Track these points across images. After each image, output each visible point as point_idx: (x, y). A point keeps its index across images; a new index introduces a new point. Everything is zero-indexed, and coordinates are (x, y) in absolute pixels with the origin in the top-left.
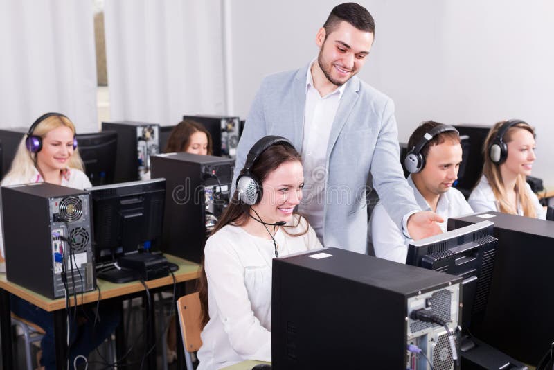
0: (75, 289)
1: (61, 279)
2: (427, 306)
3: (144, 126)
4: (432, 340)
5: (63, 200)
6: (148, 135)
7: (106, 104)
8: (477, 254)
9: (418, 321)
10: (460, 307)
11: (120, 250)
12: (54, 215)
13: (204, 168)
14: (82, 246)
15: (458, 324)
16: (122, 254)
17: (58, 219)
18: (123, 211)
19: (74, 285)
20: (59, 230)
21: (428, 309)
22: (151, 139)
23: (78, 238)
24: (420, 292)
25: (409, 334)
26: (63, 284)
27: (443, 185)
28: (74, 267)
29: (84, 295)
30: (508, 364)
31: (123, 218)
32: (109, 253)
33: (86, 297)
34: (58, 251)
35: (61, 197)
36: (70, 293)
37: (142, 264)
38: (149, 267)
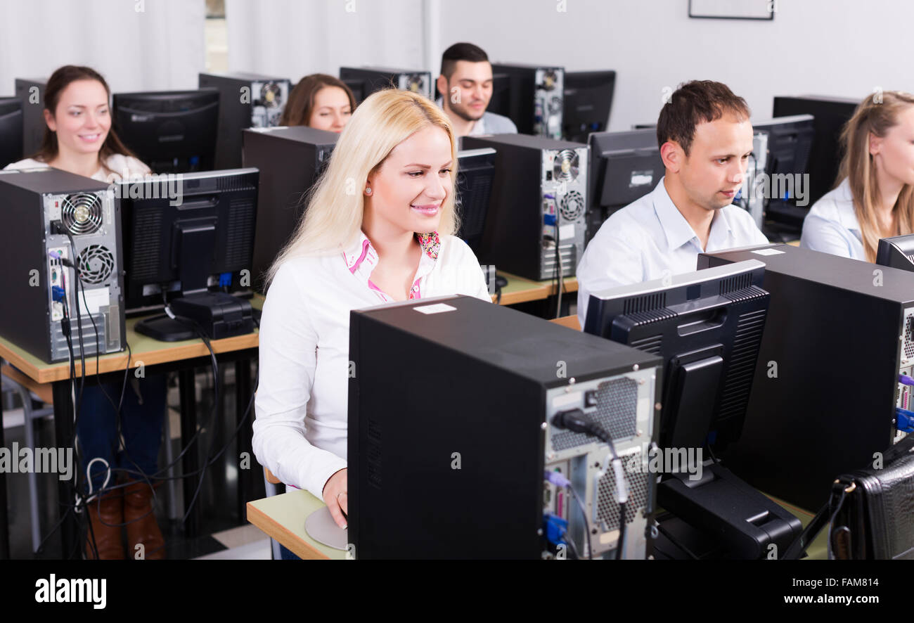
0: (82, 349)
1: (60, 330)
2: (587, 405)
3: (265, 82)
4: (597, 465)
5: (68, 198)
6: (270, 96)
7: (223, 48)
8: (725, 318)
9: (566, 431)
10: (655, 409)
11: (177, 287)
12: (52, 223)
13: (322, 153)
14: (101, 276)
15: (653, 440)
16: (179, 294)
17: (57, 229)
18: (179, 221)
19: (81, 341)
20: (61, 249)
21: (587, 411)
22: (275, 104)
23: (96, 264)
24: (573, 380)
25: (550, 454)
26: (65, 339)
27: (722, 195)
28: (83, 311)
29: (101, 358)
30: (766, 513)
31: (180, 231)
32: (159, 291)
33: (106, 362)
34: (58, 283)
35: (64, 193)
36: (75, 355)
37: (207, 310)
38: (220, 317)
